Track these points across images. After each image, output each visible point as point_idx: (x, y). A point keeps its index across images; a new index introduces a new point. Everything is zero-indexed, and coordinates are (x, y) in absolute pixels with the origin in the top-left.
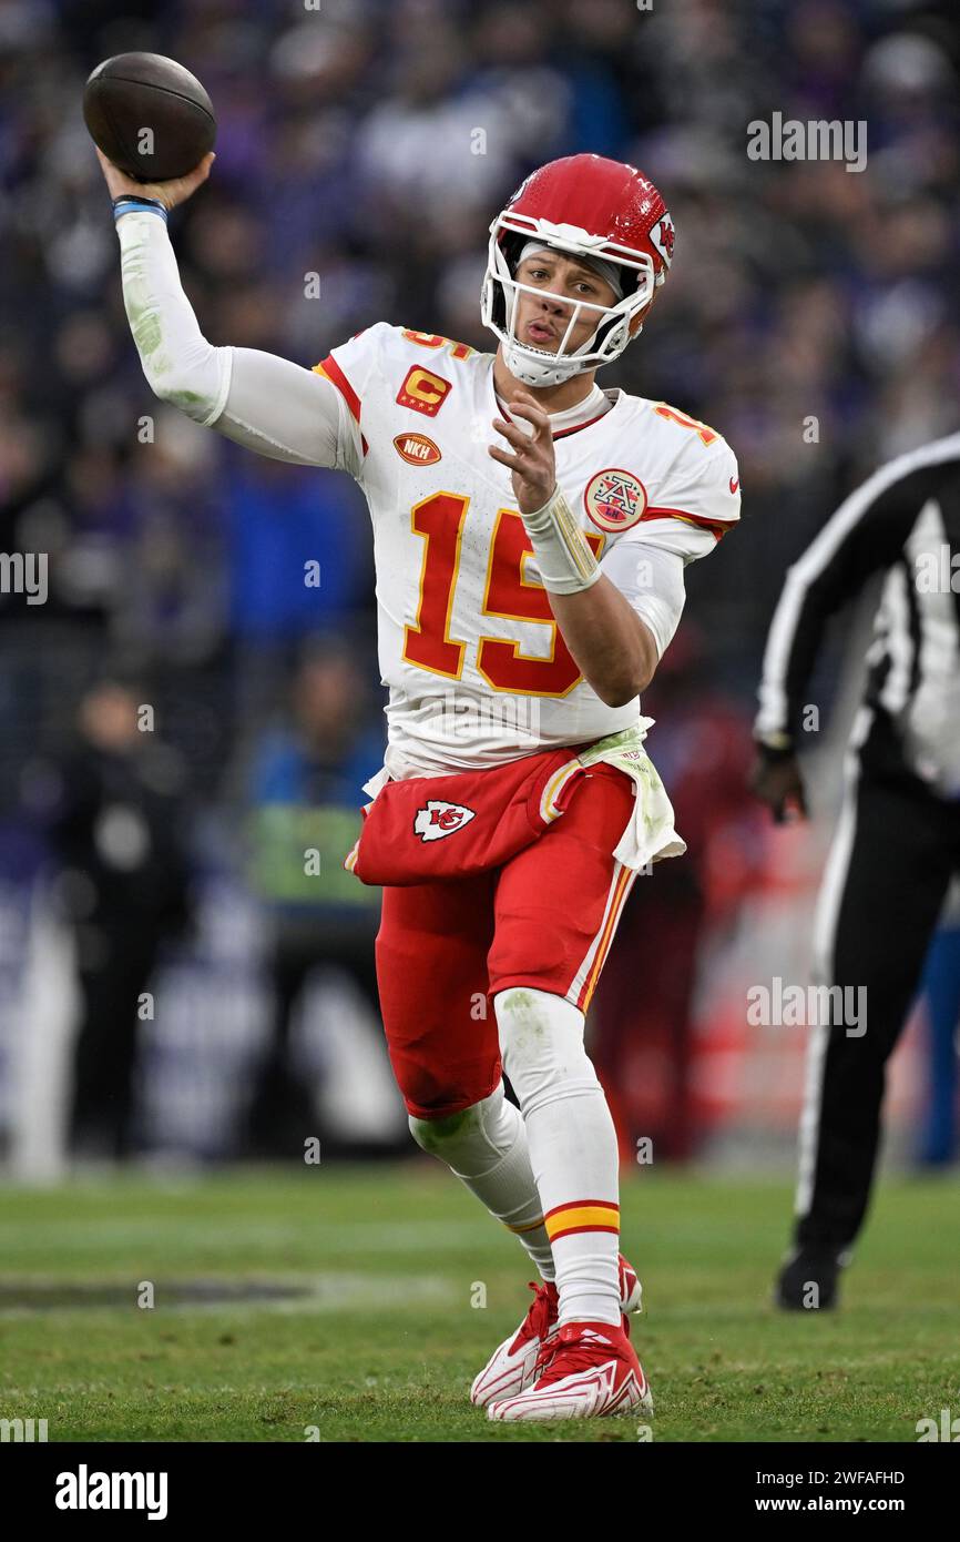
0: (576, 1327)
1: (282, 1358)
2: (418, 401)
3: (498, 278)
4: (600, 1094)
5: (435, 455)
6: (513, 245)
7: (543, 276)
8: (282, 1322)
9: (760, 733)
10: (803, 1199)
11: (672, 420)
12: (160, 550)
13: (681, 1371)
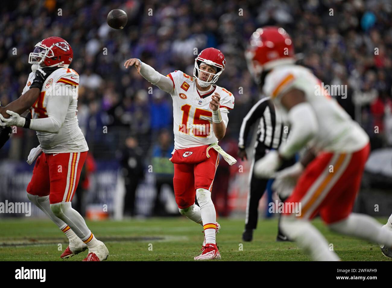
0: (208, 244)
1: (159, 250)
2: (184, 88)
3: (196, 68)
4: (214, 206)
5: (186, 98)
6: (199, 63)
7: (204, 68)
8: (159, 244)
9: (239, 146)
10: (246, 221)
11: (225, 91)
12: (139, 115)
13: (226, 252)
